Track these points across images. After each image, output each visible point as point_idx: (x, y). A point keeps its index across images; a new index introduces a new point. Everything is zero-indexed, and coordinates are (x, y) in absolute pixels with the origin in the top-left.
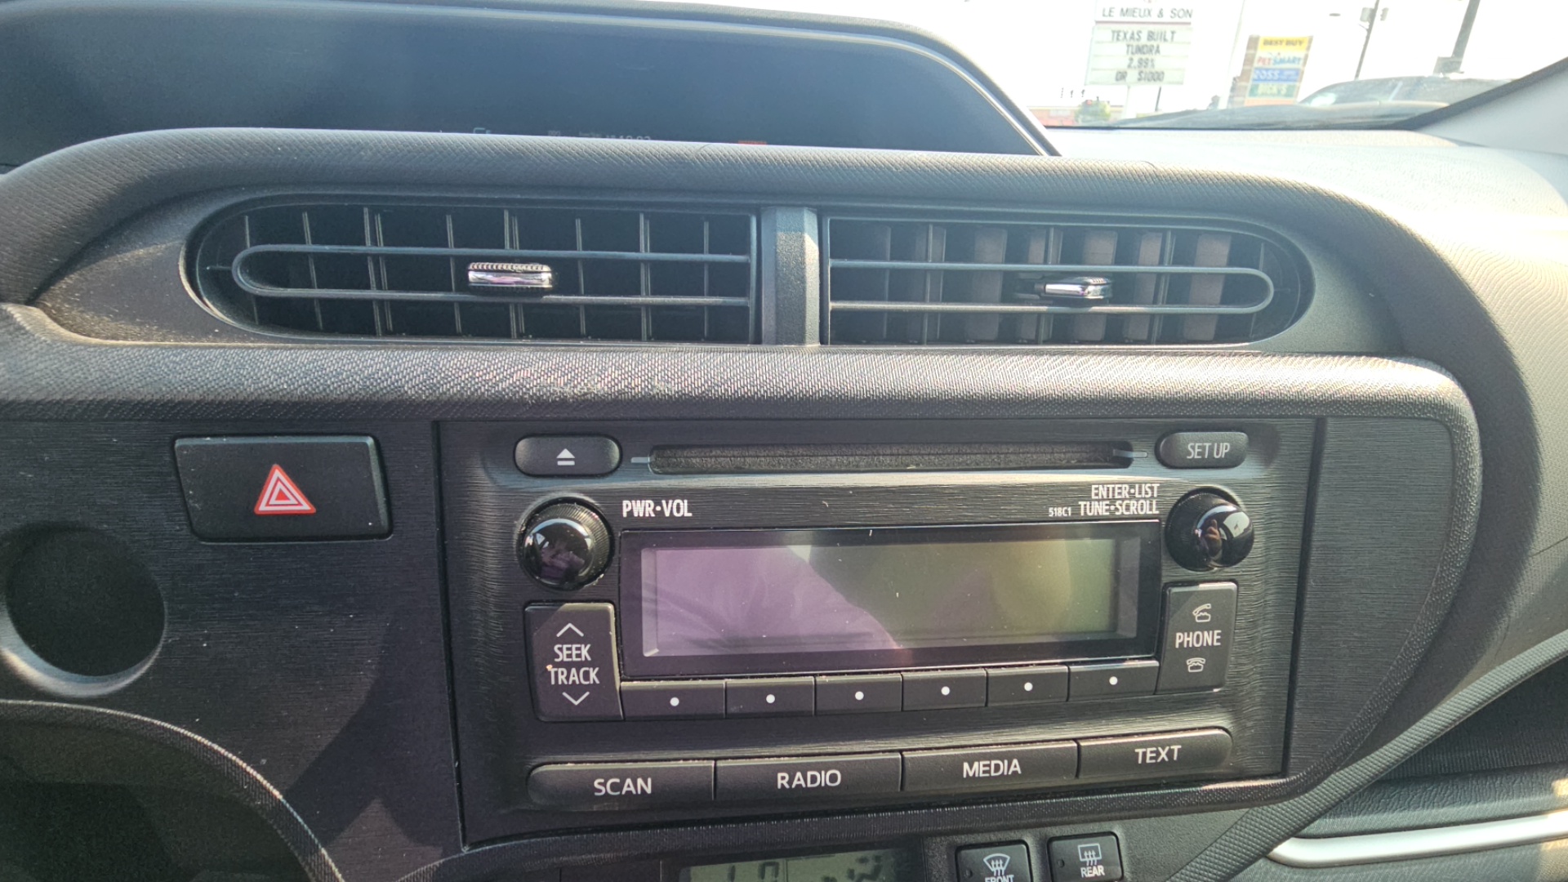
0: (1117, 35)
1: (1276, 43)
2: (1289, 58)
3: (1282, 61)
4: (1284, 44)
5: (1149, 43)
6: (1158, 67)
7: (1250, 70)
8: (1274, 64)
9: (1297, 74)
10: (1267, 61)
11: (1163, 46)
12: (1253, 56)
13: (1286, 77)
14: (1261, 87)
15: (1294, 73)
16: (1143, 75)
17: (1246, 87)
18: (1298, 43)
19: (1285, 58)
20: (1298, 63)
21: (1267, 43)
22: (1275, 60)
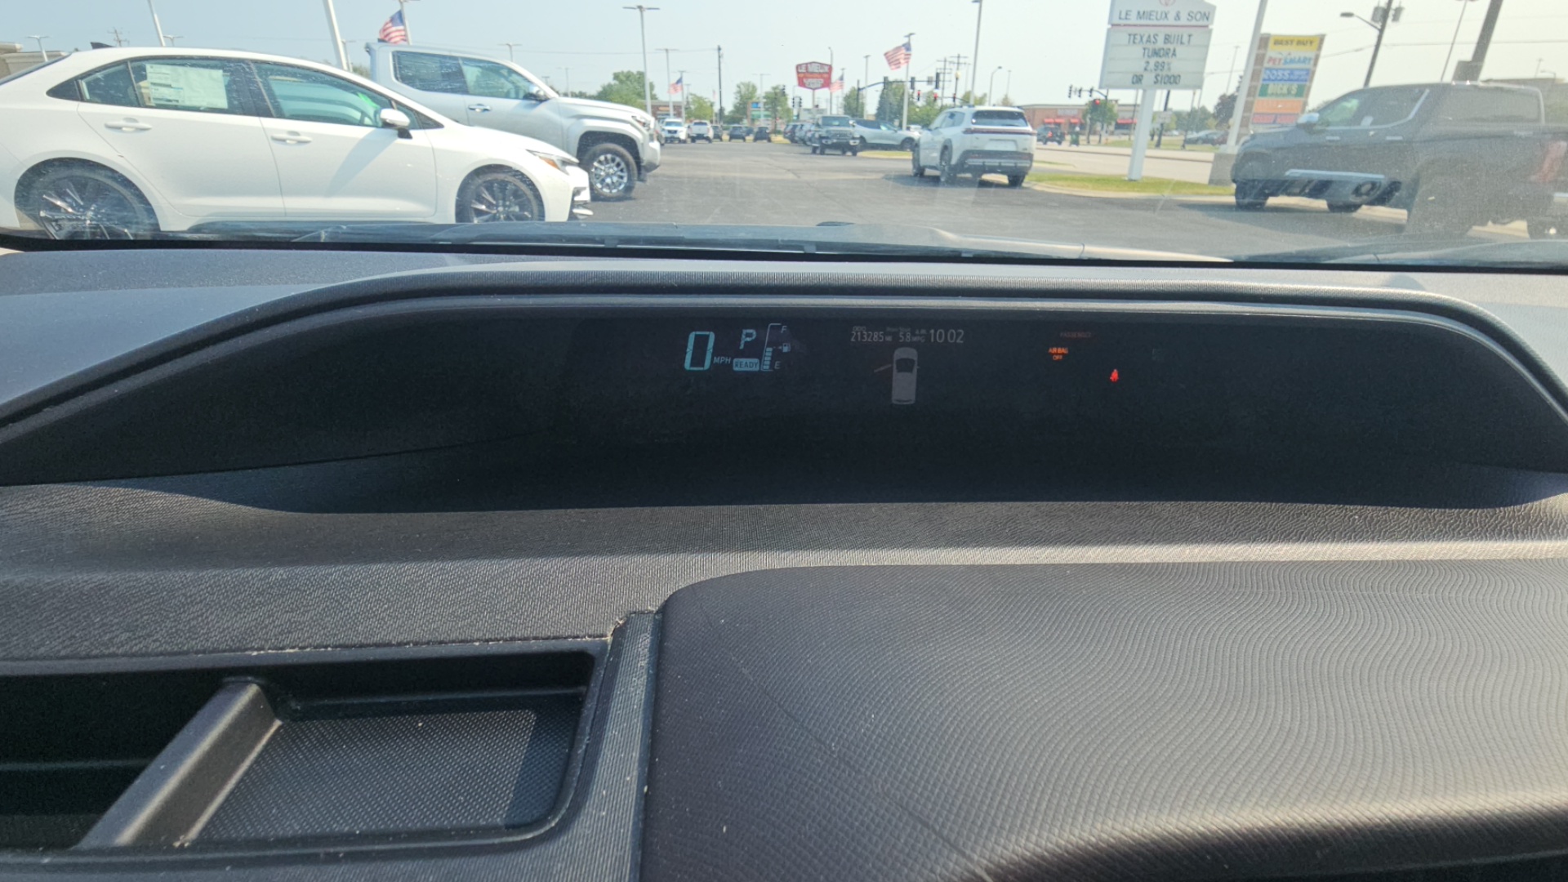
0: (1133, 38)
2: (1299, 58)
3: (1292, 61)
4: (1295, 43)
5: (1166, 47)
6: (1174, 70)
7: (1260, 71)
8: (1284, 64)
9: (1307, 74)
10: (1277, 61)
11: (1180, 50)
12: (1264, 56)
13: (1296, 78)
14: (1272, 88)
15: (1305, 72)
16: (1159, 78)
17: (1256, 88)
18: (1309, 43)
19: (1295, 58)
20: (1308, 63)
21: (1277, 42)
22: (1285, 60)
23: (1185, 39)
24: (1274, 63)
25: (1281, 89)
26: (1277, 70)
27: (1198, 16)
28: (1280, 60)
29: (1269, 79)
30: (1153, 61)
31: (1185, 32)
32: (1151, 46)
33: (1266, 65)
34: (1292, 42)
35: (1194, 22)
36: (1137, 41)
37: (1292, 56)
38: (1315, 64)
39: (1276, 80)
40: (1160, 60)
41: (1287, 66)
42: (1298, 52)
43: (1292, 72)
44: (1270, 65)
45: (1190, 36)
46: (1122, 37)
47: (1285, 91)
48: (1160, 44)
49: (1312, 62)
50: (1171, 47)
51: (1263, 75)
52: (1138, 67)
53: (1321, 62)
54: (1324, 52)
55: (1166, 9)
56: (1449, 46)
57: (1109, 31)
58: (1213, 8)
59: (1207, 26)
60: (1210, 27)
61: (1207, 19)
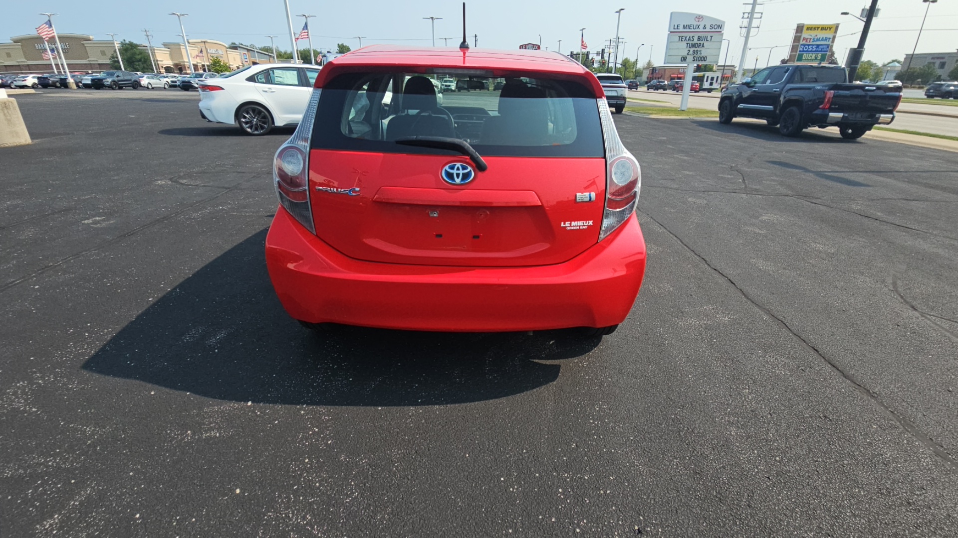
0: (681, 39)
1: (815, 29)
2: (823, 38)
3: (818, 40)
4: (820, 29)
5: (698, 42)
6: (703, 54)
7: (798, 46)
8: (813, 42)
9: (828, 47)
10: (809, 40)
11: (706, 44)
12: (800, 37)
13: (820, 50)
14: (805, 56)
15: (826, 46)
16: (695, 58)
17: (795, 55)
18: (829, 29)
19: (820, 38)
20: (829, 41)
21: (808, 29)
22: (813, 39)
23: (709, 38)
24: (806, 41)
25: (811, 56)
26: (809, 45)
27: (716, 27)
28: (810, 39)
29: (803, 51)
30: (691, 50)
31: (709, 35)
32: (691, 42)
33: (801, 42)
34: (818, 28)
35: (713, 30)
36: (683, 40)
37: (818, 37)
38: (833, 42)
39: (807, 51)
40: (696, 49)
41: (814, 43)
42: (821, 34)
43: (818, 46)
44: (804, 42)
45: (711, 37)
46: (676, 38)
47: (813, 57)
48: (696, 41)
49: (831, 40)
50: (702, 43)
51: (800, 49)
52: (685, 53)
53: (836, 39)
54: (838, 34)
55: (698, 24)
56: (923, 28)
57: (669, 34)
58: (724, 22)
59: (720, 32)
60: (722, 32)
61: (721, 28)
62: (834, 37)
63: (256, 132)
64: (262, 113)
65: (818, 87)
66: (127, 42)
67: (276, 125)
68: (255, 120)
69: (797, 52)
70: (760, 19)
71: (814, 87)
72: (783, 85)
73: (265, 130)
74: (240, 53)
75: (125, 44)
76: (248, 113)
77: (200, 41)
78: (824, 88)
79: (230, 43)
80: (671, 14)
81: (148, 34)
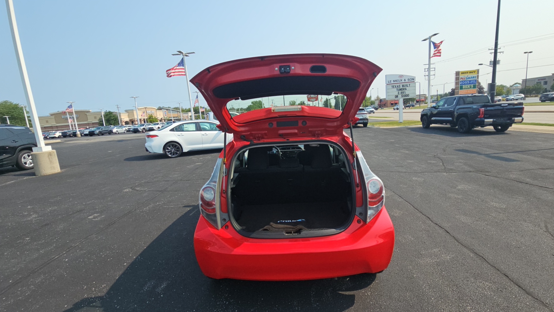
0: (393, 87)
1: (466, 73)
2: (472, 77)
3: (469, 78)
4: (469, 73)
5: (403, 88)
6: (407, 93)
7: (459, 82)
9: (476, 81)
11: (407, 88)
12: (459, 77)
13: (472, 83)
14: (464, 86)
16: (403, 96)
17: (458, 87)
18: (474, 72)
19: (470, 77)
20: (475, 78)
21: (462, 73)
22: (467, 78)
23: (408, 85)
24: (463, 79)
26: (465, 81)
27: (411, 80)
28: (465, 78)
29: (462, 84)
32: (399, 88)
33: (460, 80)
34: (468, 72)
35: (410, 81)
36: (395, 87)
37: (469, 76)
39: (464, 84)
40: (402, 91)
41: (468, 80)
43: (470, 81)
44: (462, 80)
45: (409, 84)
46: (390, 87)
47: (469, 87)
48: (401, 87)
49: (476, 78)
50: (405, 88)
52: (396, 94)
53: (479, 77)
54: (480, 74)
56: (526, 69)
57: (386, 85)
58: (415, 77)
59: (414, 82)
60: (415, 82)
61: (414, 80)
62: (478, 76)
63: (173, 156)
64: (177, 146)
65: (475, 107)
66: (108, 111)
67: (183, 151)
68: (173, 150)
69: (459, 85)
70: (435, 71)
71: (472, 107)
72: (454, 107)
73: (178, 154)
74: (163, 111)
75: (107, 113)
76: (169, 147)
77: (143, 107)
78: (478, 107)
79: (158, 107)
80: (386, 75)
81: (118, 107)
